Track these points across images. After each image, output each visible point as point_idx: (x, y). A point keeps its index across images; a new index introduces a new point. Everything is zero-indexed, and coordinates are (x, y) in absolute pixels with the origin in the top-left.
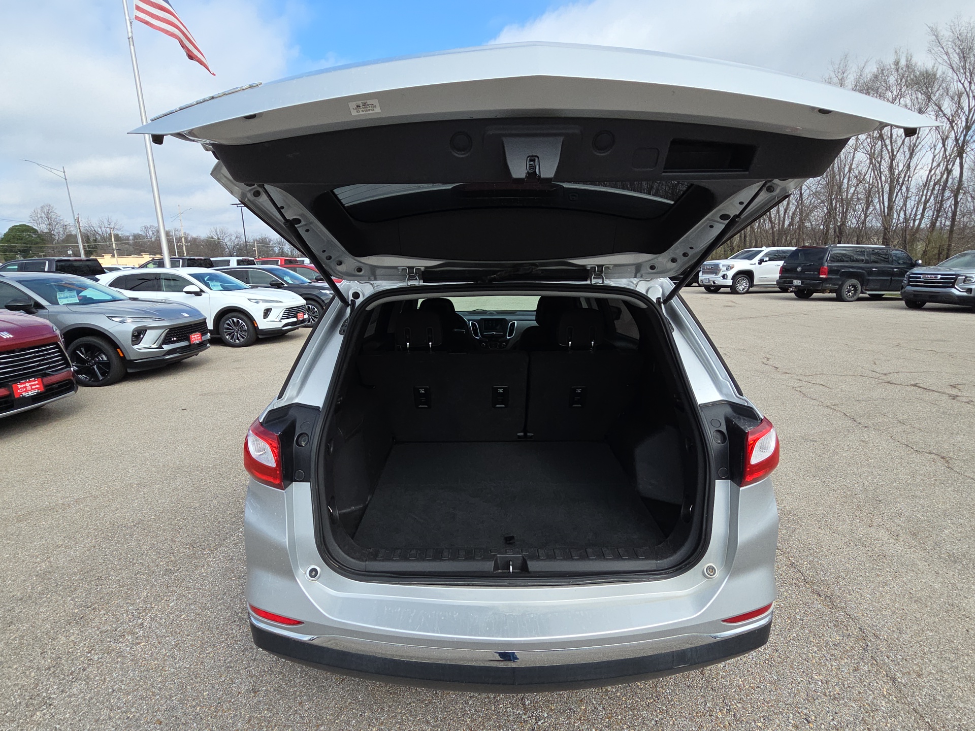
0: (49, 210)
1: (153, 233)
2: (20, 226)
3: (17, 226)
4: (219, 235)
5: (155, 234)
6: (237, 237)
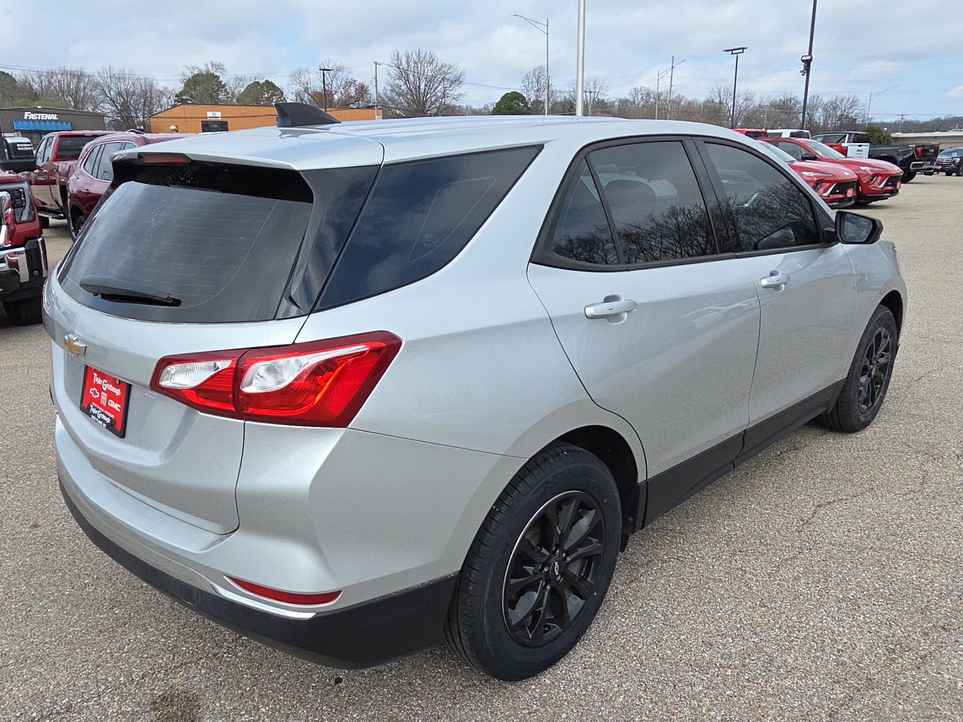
0: (540, 73)
1: (642, 98)
2: (512, 93)
3: (508, 94)
4: (723, 97)
5: (644, 98)
6: (746, 99)
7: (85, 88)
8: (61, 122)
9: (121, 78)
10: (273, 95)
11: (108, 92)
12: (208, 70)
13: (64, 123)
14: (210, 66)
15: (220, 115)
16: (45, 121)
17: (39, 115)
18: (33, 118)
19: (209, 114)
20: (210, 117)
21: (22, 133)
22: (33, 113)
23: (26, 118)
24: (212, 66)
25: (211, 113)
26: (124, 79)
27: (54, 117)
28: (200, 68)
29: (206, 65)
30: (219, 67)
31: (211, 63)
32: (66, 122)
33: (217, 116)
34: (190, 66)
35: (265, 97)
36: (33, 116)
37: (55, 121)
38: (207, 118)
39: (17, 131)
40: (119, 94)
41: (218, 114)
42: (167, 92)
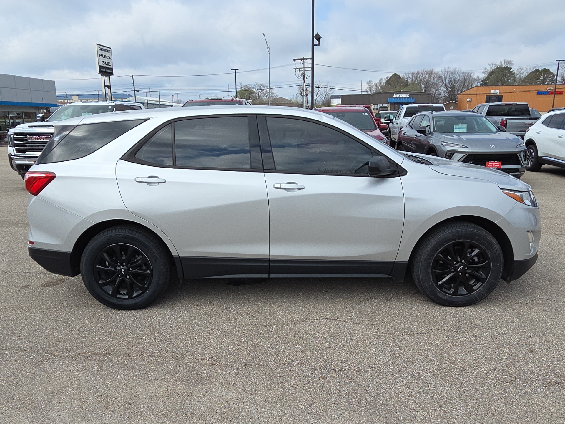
7: (434, 79)
8: (410, 98)
9: (453, 73)
10: (547, 77)
11: (444, 81)
12: (502, 65)
13: (412, 99)
14: (503, 63)
15: (499, 92)
16: (403, 98)
17: (401, 95)
18: (398, 97)
19: (492, 91)
20: (492, 93)
21: (391, 104)
22: (398, 94)
23: (394, 97)
24: (505, 62)
25: (493, 90)
26: (455, 74)
27: (407, 96)
28: (497, 64)
29: (501, 62)
30: (510, 62)
31: (505, 61)
32: (413, 98)
33: (496, 92)
34: (490, 64)
35: (541, 79)
36: (397, 96)
37: (408, 98)
38: (490, 94)
39: (389, 103)
40: (450, 82)
41: (498, 91)
42: (479, 79)
